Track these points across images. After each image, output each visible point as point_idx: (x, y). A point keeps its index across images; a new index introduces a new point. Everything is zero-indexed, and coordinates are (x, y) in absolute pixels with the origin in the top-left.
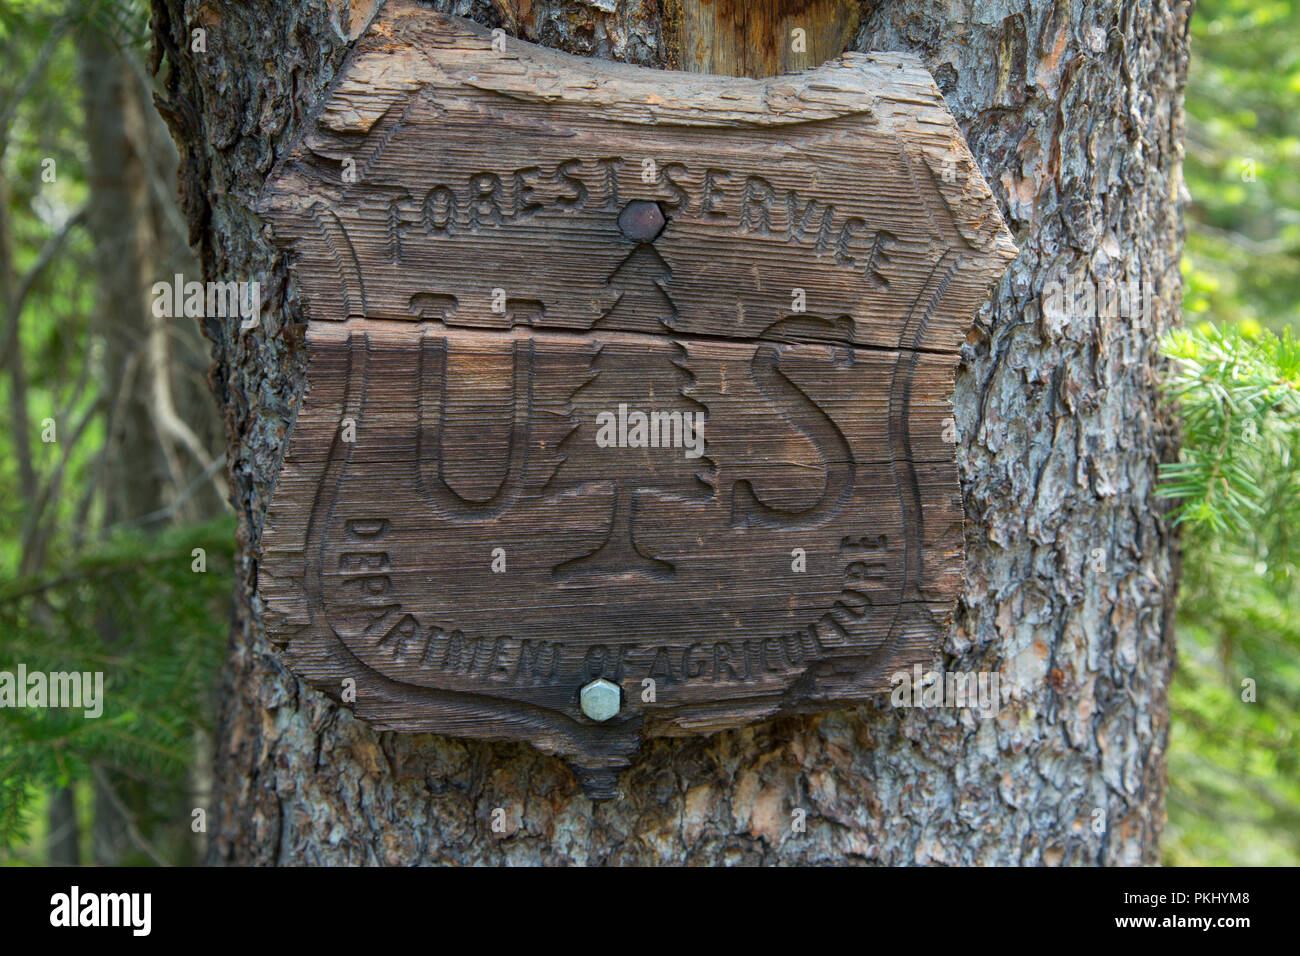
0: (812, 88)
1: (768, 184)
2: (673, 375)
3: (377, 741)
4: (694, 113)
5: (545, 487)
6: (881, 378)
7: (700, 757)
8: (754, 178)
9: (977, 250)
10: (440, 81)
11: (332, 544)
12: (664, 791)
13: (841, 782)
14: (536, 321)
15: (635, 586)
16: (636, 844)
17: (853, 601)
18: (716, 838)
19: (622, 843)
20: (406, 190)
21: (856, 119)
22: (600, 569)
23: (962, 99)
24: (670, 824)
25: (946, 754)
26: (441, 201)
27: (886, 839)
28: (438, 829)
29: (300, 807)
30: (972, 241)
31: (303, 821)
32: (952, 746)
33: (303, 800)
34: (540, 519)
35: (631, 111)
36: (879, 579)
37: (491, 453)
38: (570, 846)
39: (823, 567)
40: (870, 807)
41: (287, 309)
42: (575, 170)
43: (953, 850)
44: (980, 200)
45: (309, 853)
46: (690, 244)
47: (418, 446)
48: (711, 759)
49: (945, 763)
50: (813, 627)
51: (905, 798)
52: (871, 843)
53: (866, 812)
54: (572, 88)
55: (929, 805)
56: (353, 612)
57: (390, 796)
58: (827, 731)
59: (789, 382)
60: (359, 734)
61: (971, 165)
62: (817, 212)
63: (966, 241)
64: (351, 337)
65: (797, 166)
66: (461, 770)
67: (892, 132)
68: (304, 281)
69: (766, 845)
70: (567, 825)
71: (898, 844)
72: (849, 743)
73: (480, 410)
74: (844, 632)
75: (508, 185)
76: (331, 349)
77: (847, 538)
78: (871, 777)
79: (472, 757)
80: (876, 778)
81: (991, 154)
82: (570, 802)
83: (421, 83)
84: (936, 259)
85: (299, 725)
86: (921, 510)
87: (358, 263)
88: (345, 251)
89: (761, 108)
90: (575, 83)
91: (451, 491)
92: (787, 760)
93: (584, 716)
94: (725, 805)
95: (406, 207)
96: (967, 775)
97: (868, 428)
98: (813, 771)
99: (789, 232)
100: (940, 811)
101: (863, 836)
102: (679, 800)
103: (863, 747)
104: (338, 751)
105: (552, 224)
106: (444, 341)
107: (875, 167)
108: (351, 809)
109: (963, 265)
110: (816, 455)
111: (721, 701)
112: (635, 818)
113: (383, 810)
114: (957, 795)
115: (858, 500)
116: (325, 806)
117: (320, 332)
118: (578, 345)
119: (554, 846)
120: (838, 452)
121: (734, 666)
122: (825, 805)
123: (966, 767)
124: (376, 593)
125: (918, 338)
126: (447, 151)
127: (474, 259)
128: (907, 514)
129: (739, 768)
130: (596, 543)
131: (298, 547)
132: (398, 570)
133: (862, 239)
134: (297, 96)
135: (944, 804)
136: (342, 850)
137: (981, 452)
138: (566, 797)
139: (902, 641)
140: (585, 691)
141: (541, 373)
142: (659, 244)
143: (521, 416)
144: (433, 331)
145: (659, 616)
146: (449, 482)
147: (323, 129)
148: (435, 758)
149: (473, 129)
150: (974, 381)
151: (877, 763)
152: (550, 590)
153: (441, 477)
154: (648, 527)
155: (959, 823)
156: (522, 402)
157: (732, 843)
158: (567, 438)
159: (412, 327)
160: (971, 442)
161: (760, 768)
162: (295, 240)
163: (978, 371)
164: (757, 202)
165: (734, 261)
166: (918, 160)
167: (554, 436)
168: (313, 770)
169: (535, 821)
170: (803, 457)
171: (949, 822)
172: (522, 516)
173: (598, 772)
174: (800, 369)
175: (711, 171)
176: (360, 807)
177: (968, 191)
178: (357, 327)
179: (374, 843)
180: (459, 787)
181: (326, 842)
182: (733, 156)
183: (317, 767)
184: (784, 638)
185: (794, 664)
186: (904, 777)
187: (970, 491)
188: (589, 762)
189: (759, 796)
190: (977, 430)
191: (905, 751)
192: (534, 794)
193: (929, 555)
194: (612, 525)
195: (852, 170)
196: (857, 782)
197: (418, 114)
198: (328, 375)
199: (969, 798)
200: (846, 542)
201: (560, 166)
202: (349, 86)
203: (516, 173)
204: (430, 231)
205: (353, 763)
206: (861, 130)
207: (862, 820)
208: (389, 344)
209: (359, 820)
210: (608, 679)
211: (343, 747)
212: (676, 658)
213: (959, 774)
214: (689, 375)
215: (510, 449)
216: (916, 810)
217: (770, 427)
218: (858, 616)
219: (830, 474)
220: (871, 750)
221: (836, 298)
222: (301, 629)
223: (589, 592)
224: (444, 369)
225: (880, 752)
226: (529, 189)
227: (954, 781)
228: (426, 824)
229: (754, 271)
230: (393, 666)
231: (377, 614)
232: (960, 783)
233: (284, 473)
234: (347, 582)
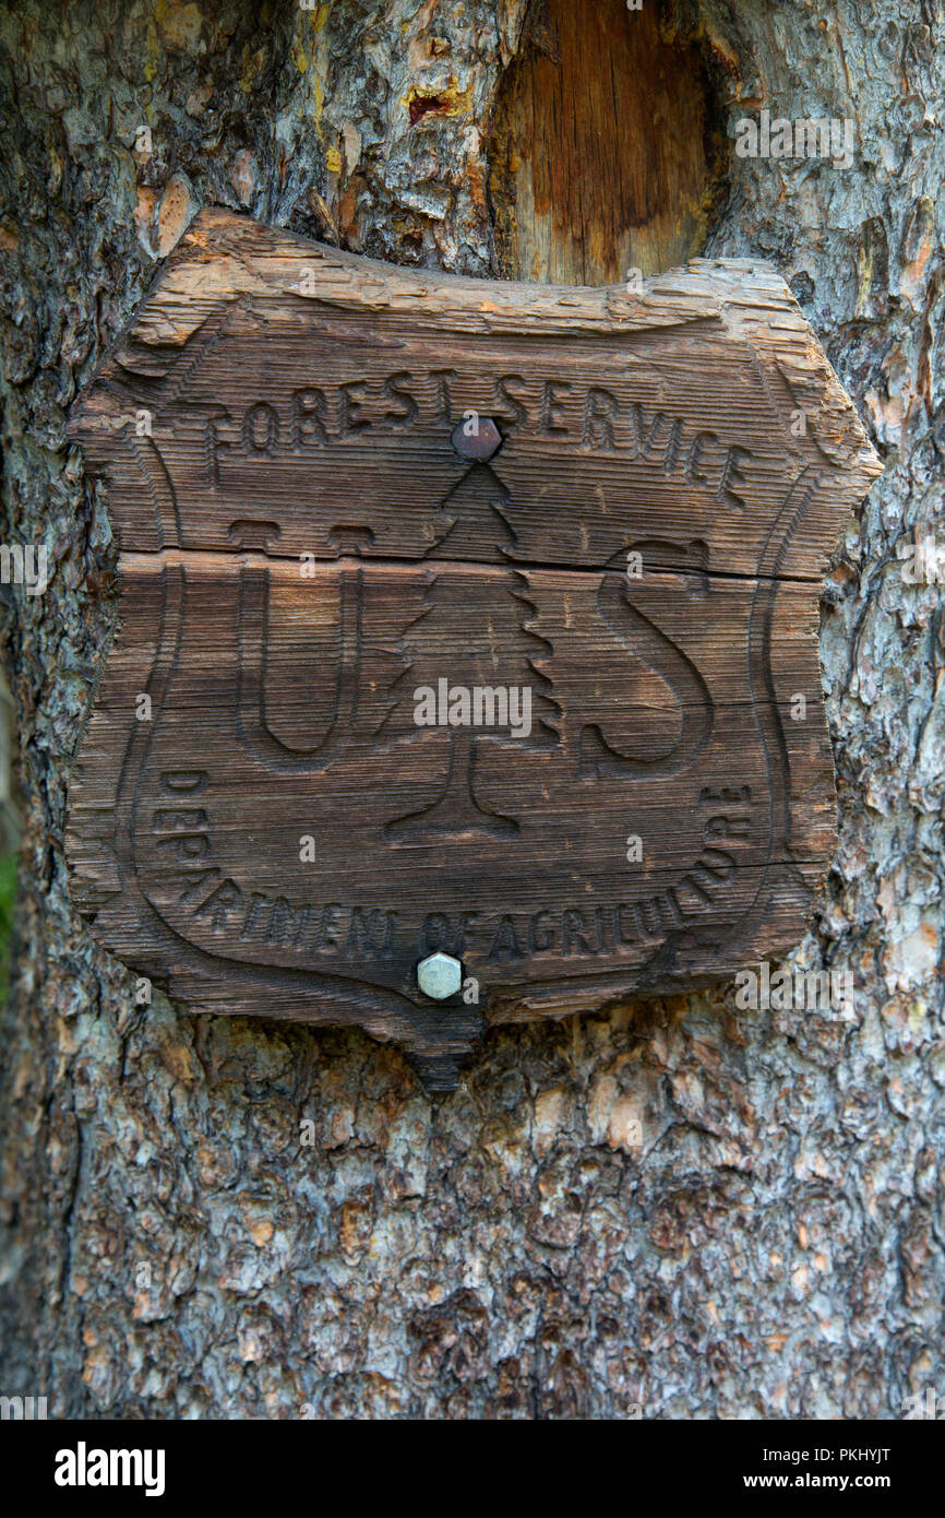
0: (656, 292)
1: (612, 397)
2: (513, 609)
3: (190, 1043)
4: (530, 321)
5: (377, 734)
6: (737, 609)
7: (551, 1056)
8: (596, 390)
9: (838, 467)
10: (260, 289)
11: (145, 800)
12: (511, 1096)
13: (709, 1085)
14: (365, 550)
15: (475, 845)
16: (481, 1157)
17: (715, 861)
18: (571, 1150)
19: (465, 1155)
20: (224, 408)
21: (705, 325)
22: (436, 827)
23: (819, 311)
24: (518, 1134)
25: (827, 1052)
26: (262, 419)
27: (762, 1150)
28: (259, 1142)
29: (103, 1127)
30: (833, 456)
31: (106, 1143)
32: (834, 1044)
33: (106, 1119)
34: (371, 770)
35: (463, 320)
36: (743, 836)
37: (317, 696)
38: (407, 1159)
39: (681, 823)
40: (743, 1112)
41: (90, 557)
42: (404, 384)
43: (837, 1164)
44: (840, 411)
45: (113, 1179)
46: (529, 463)
47: (239, 689)
48: (563, 1059)
49: (825, 1063)
50: (672, 891)
51: (782, 1103)
52: (744, 1154)
53: (738, 1120)
54: (399, 296)
55: (808, 1112)
56: (168, 877)
57: (204, 1107)
58: (692, 1028)
59: (640, 615)
60: (169, 1036)
61: (830, 373)
62: (667, 427)
63: (826, 456)
64: (165, 569)
65: (642, 376)
66: (284, 1073)
67: (743, 339)
68: (115, 508)
69: (626, 1158)
70: (403, 1134)
71: (775, 1156)
72: (717, 1041)
73: (306, 648)
74: (707, 897)
75: (334, 401)
76: (144, 581)
77: (706, 790)
78: (743, 1079)
79: (296, 1057)
80: (749, 1080)
81: (853, 372)
82: (406, 1107)
83: (239, 293)
84: (794, 477)
85: (101, 1033)
86: (786, 756)
87: (172, 488)
88: (159, 475)
89: (601, 314)
90: (402, 291)
91: (275, 739)
92: (649, 1062)
93: (422, 994)
94: (579, 1114)
95: (225, 427)
96: (851, 1078)
97: (726, 665)
98: (677, 1073)
99: (634, 448)
100: (822, 1118)
101: (736, 1146)
102: (527, 1105)
103: (733, 1044)
104: (146, 1056)
105: (381, 443)
106: (266, 572)
107: (724, 376)
108: (161, 1124)
109: (824, 483)
110: (671, 696)
111: (571, 978)
112: (478, 1127)
113: (196, 1122)
114: (840, 1100)
115: (717, 746)
116: (131, 1122)
117: (131, 564)
118: (410, 575)
119: (389, 1157)
120: (694, 694)
121: (586, 936)
122: (692, 1110)
123: (850, 1069)
124: (193, 855)
125: (778, 564)
126: (268, 364)
127: (297, 482)
128: (771, 761)
129: (595, 1070)
130: (433, 797)
131: (108, 803)
132: (217, 828)
133: (714, 455)
134: (102, 320)
135: (825, 1111)
136: (150, 1172)
137: (854, 706)
138: (402, 1100)
139: (770, 907)
140: (422, 966)
141: (370, 606)
142: (496, 465)
143: (348, 656)
144: (254, 562)
145: (503, 879)
146: (271, 728)
147: (135, 343)
148: (255, 1060)
149: (296, 338)
150: (843, 624)
151: (749, 1063)
152: (382, 851)
153: (264, 723)
154: (488, 778)
155: (844, 1133)
156: (350, 641)
157: (588, 1156)
158: (400, 678)
159: (231, 558)
160: (842, 693)
161: (618, 1071)
162: (105, 464)
163: (847, 613)
164: (599, 417)
165: (577, 481)
166: (772, 368)
167: (385, 677)
168: (116, 1083)
169: (368, 1129)
170: (656, 697)
171: (832, 1131)
172: (351, 766)
173: (438, 1060)
174: (650, 599)
175: (550, 383)
176: (170, 1120)
177: (827, 402)
178: (172, 559)
179: (187, 1161)
180: (282, 1092)
181: (133, 1163)
182: (573, 367)
183: (122, 1078)
184: (640, 904)
185: (652, 934)
186: (780, 1079)
187: (843, 748)
188: (427, 1049)
189: (617, 1103)
190: (849, 680)
191: (780, 1049)
192: (366, 1098)
193: (798, 810)
194: (449, 777)
195: (701, 380)
196: (727, 1085)
197: (237, 326)
198: (142, 610)
199: (853, 1104)
200: (706, 795)
201: (389, 380)
202: (163, 296)
203: (342, 387)
204: (250, 452)
205: (162, 1071)
206: (710, 337)
207: (734, 1129)
208: (206, 575)
209: (170, 1136)
210: (447, 953)
211: (152, 1052)
212: (522, 927)
213: (842, 1076)
214: (531, 608)
215: (338, 693)
216: (794, 1118)
217: (620, 665)
218: (721, 878)
219: (686, 717)
220: (741, 1047)
221: (688, 520)
222: (112, 896)
223: (425, 852)
224: (266, 603)
225: (752, 1050)
226: (356, 405)
227: (836, 1085)
228: (245, 1137)
229: (599, 491)
230: (211, 938)
231: (194, 879)
232: (843, 1086)
233: (93, 721)
234: (161, 843)
